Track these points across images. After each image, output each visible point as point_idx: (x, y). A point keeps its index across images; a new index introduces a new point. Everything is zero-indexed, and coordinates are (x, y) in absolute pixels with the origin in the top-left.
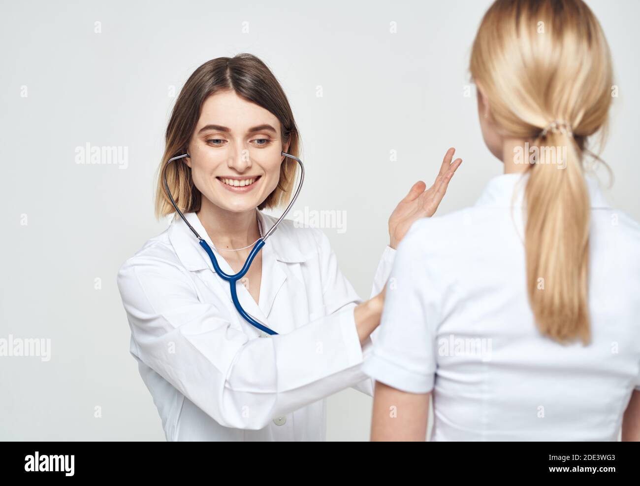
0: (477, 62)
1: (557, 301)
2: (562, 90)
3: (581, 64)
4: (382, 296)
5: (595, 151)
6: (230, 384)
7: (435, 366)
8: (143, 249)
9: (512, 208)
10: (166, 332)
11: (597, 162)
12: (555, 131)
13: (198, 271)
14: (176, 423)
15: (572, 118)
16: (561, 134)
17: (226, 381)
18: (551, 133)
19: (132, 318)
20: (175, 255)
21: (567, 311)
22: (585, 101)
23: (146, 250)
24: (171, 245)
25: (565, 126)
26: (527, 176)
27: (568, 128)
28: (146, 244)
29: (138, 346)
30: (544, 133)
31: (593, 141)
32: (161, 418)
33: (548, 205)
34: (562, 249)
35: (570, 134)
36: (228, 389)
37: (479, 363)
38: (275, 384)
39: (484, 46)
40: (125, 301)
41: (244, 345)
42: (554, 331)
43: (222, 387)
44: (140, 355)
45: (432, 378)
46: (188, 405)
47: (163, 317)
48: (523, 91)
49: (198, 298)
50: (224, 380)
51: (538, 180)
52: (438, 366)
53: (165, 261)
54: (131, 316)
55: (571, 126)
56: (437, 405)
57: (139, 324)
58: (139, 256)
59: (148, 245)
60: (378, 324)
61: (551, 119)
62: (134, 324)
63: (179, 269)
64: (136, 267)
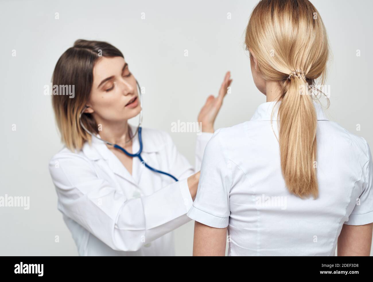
0: (250, 38)
1: (298, 173)
2: (299, 53)
3: (309, 38)
6: (118, 226)
7: (229, 213)
9: (272, 121)
10: (79, 197)
12: (295, 76)
13: (96, 161)
15: (305, 69)
16: (299, 78)
17: (115, 224)
18: (293, 77)
19: (59, 190)
21: (305, 178)
22: (312, 59)
25: (301, 74)
26: (280, 103)
27: (303, 75)
29: (62, 205)
30: (289, 77)
31: (317, 82)
33: (292, 119)
34: (301, 143)
35: (304, 78)
36: (117, 229)
37: (255, 210)
38: (145, 224)
39: (253, 29)
40: (54, 178)
41: (125, 202)
42: (297, 190)
43: (113, 228)
44: (63, 210)
45: (228, 219)
46: (92, 237)
47: (77, 188)
48: (277, 54)
51: (286, 105)
52: (231, 213)
54: (58, 188)
55: (304, 73)
57: (63, 193)
61: (293, 69)
62: (60, 193)
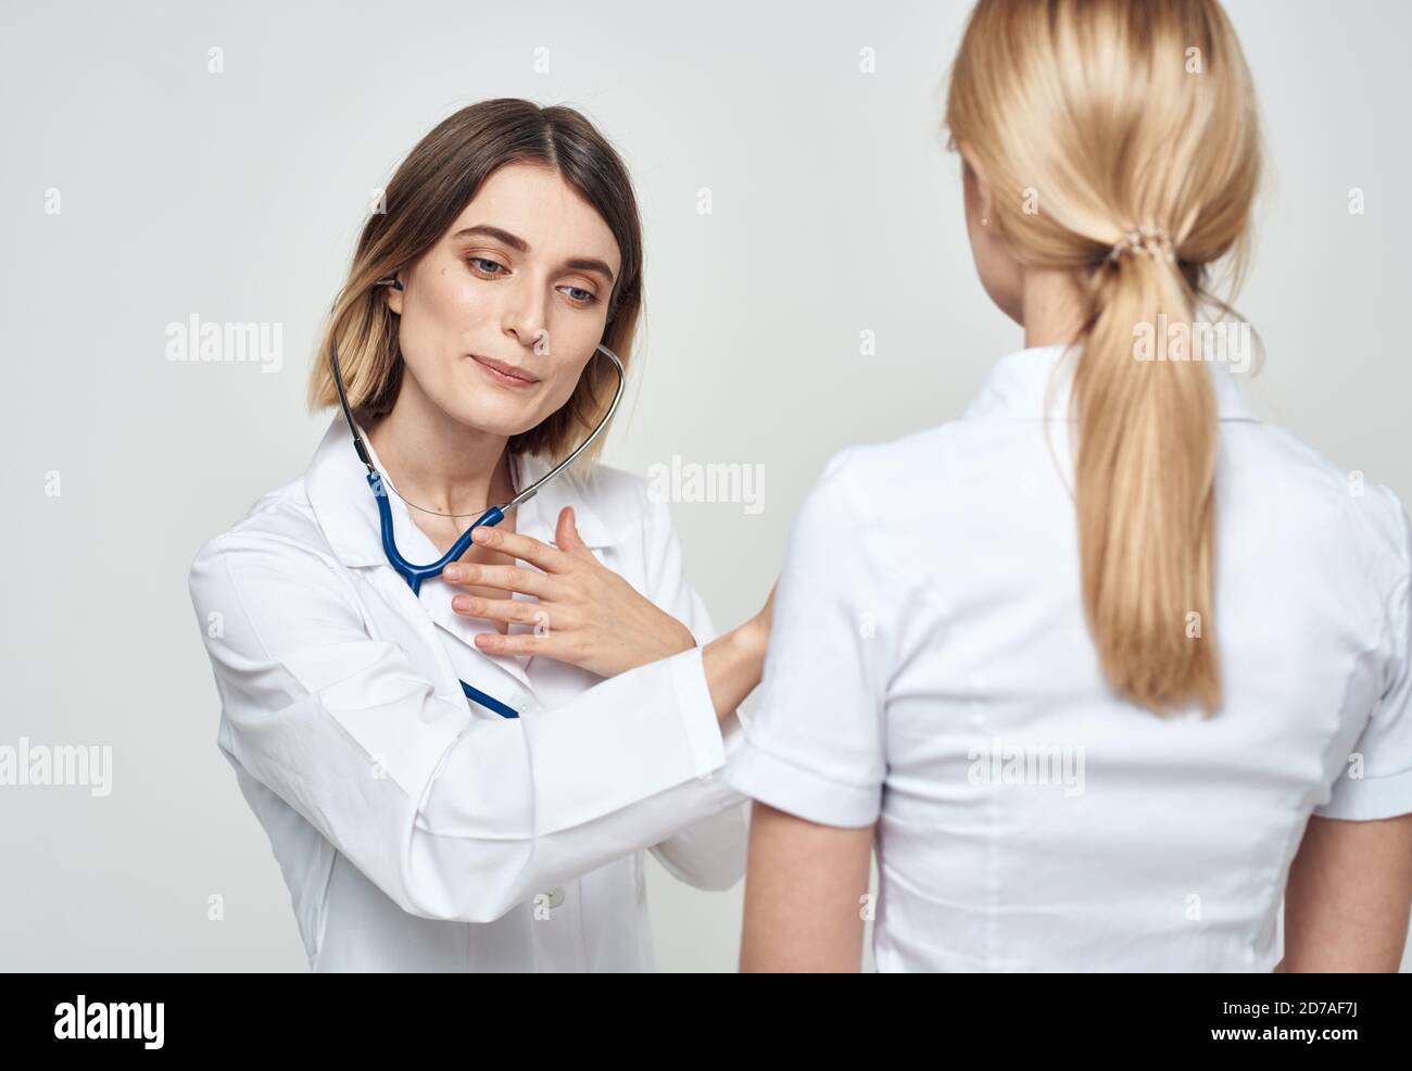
0: (965, 104)
1: (1148, 618)
2: (1151, 163)
3: (1192, 106)
4: (766, 618)
5: (1223, 294)
6: (426, 821)
7: (883, 770)
8: (249, 515)
9: (1047, 420)
10: (290, 701)
11: (1227, 317)
12: (1137, 250)
13: (368, 569)
14: (321, 902)
15: (1174, 222)
16: (1152, 256)
17: (418, 814)
18: (1128, 255)
19: (223, 670)
20: (316, 529)
21: (1171, 640)
22: (1201, 186)
23: (253, 520)
24: (311, 506)
25: (1158, 240)
26: (1078, 350)
27: (1167, 244)
28: (255, 505)
29: (232, 730)
30: (1114, 255)
31: (1218, 274)
32: (290, 888)
33: (1125, 413)
34: (1158, 505)
35: (1170, 258)
36: (422, 831)
38: (531, 817)
39: (979, 72)
41: (458, 735)
42: (1141, 684)
43: (409, 827)
44: (237, 752)
45: (877, 794)
46: (343, 867)
47: (284, 668)
48: (1067, 166)
49: (365, 626)
50: (414, 812)
51: (1102, 360)
52: (889, 769)
53: (294, 543)
54: (219, 664)
55: (1172, 240)
56: (887, 855)
57: (238, 684)
58: (239, 531)
59: (258, 508)
60: (757, 681)
61: (1128, 225)
62: (227, 682)
63: (324, 563)
64: (230, 555)
